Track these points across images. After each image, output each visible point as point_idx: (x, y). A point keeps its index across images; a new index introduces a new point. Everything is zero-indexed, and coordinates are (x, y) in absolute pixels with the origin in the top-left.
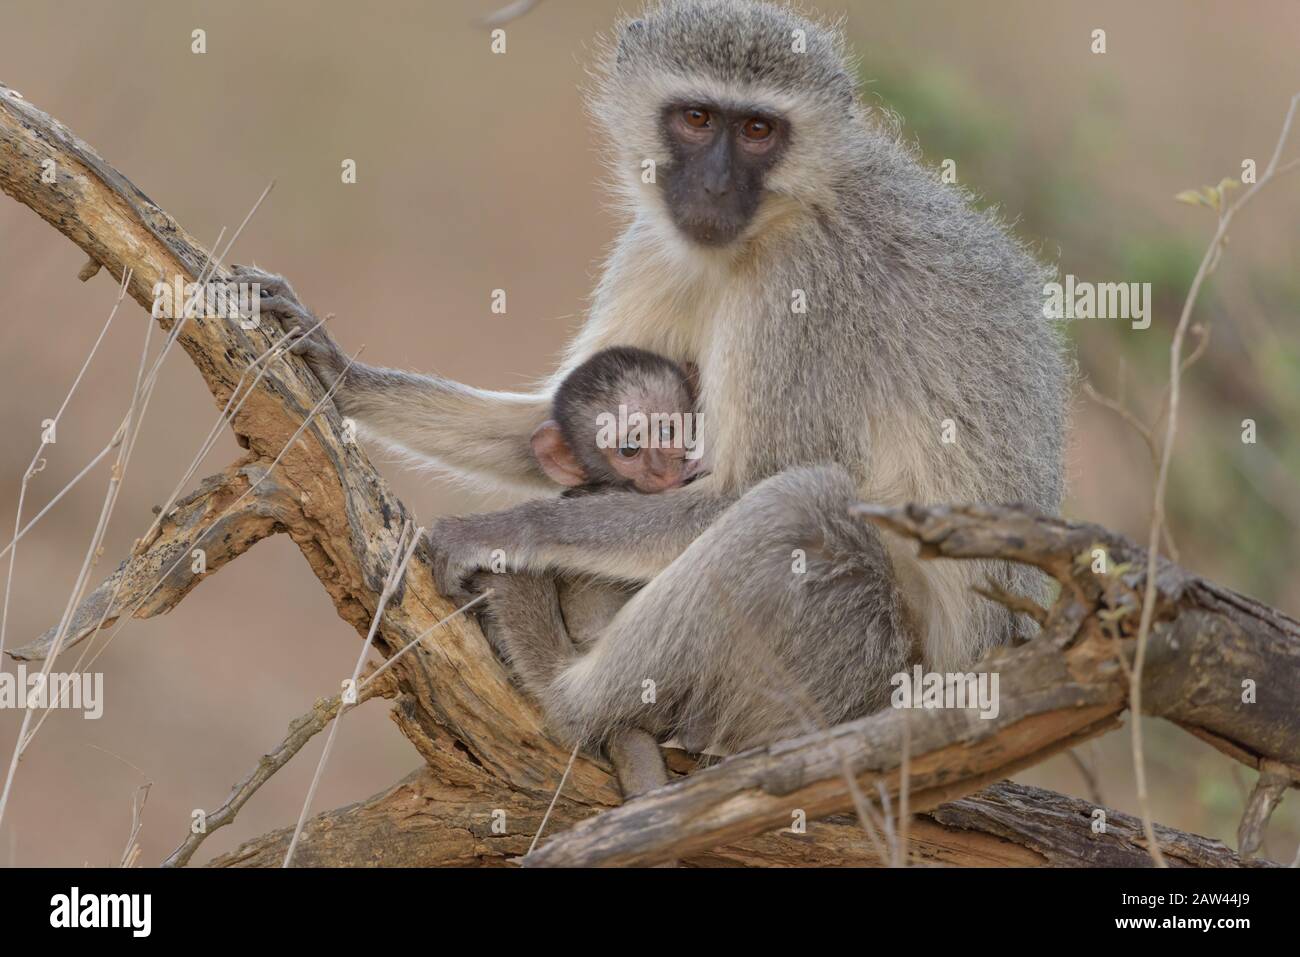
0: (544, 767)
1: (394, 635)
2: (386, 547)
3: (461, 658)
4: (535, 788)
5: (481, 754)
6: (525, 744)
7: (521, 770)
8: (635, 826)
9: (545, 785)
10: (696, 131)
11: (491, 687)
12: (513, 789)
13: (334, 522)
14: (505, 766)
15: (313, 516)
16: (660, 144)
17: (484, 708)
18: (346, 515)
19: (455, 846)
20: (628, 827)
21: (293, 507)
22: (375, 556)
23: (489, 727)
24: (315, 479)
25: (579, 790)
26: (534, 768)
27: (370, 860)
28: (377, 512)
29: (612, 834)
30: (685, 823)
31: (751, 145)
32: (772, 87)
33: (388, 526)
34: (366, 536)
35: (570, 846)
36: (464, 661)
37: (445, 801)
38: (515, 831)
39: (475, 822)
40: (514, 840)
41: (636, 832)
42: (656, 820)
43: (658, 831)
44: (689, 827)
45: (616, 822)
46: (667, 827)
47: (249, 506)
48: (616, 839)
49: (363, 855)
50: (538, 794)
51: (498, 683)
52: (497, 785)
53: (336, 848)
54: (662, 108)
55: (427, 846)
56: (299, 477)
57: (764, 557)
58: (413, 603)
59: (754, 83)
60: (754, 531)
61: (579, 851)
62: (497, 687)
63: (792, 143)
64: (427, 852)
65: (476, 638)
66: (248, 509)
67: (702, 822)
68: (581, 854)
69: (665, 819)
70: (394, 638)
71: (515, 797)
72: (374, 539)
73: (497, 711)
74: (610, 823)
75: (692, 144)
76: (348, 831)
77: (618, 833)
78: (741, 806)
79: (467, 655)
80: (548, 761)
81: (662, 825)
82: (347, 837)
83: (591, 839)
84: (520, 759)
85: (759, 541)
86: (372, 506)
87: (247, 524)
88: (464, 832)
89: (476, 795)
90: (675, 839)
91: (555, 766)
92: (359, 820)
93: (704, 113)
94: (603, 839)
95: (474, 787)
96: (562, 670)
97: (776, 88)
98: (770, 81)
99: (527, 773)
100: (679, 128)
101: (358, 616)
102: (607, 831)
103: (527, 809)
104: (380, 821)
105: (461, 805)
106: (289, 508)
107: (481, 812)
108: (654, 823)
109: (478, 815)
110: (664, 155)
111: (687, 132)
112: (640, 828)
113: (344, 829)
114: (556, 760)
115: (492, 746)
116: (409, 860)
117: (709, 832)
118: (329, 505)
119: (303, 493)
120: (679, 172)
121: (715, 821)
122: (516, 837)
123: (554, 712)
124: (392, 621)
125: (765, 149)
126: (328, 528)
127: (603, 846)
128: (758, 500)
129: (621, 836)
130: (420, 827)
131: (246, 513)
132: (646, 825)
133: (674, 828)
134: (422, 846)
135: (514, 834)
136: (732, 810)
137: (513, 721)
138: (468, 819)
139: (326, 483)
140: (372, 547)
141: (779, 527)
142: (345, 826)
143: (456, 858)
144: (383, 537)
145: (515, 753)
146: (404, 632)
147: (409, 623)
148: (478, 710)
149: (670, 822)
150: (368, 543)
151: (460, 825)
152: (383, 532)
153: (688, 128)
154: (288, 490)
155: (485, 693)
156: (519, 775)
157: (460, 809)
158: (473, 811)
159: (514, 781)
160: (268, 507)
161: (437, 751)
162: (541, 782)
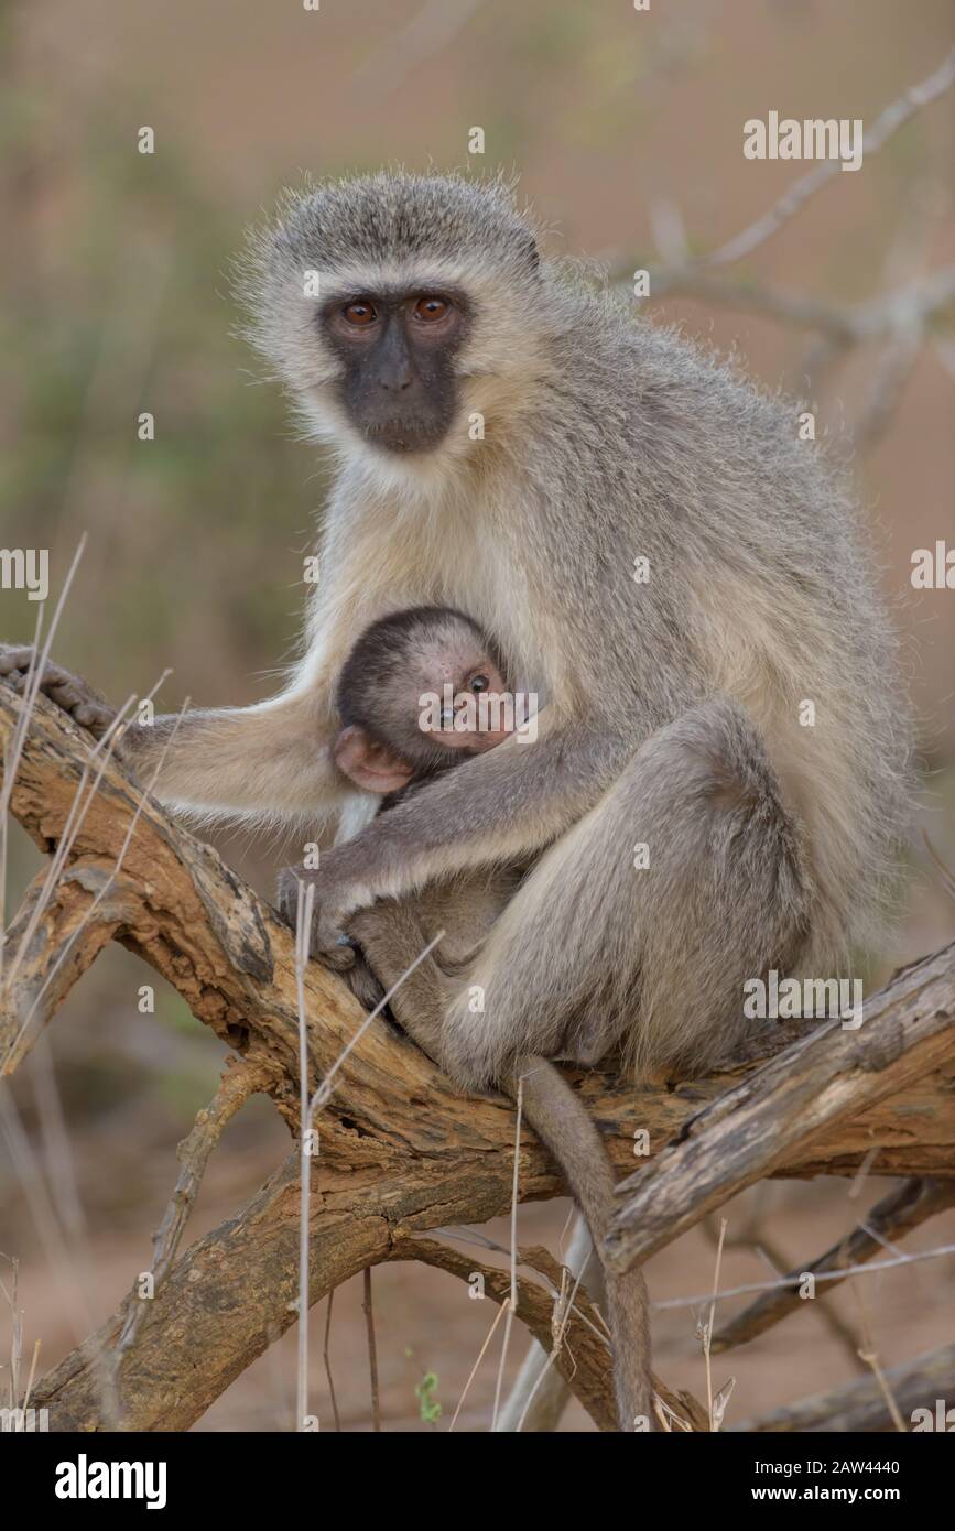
0: (444, 1122)
1: (270, 1017)
2: (244, 920)
3: (341, 1023)
4: (440, 1148)
5: (375, 1126)
6: (416, 1101)
7: (420, 1132)
8: (733, 1149)
9: (448, 1141)
10: (363, 329)
11: (373, 1047)
12: (417, 1155)
13: (186, 908)
14: (402, 1132)
15: (162, 906)
16: (327, 355)
17: (371, 1073)
18: (198, 896)
19: (369, 1237)
20: (726, 1151)
21: (136, 902)
22: (236, 933)
23: (380, 1094)
24: (154, 863)
25: (486, 1137)
26: (435, 1126)
27: (282, 1279)
28: (222, 883)
29: (710, 1165)
30: (784, 1130)
31: (428, 327)
32: (435, 256)
33: (238, 896)
34: (222, 913)
35: (669, 1192)
36: (345, 1026)
37: (345, 1191)
38: (431, 1202)
39: (386, 1204)
40: (431, 1212)
41: (736, 1155)
42: (755, 1135)
43: (759, 1146)
44: (790, 1132)
45: (710, 1149)
46: (767, 1139)
47: (94, 915)
48: (716, 1169)
49: (274, 1276)
50: (445, 1154)
51: (378, 1041)
52: (402, 1156)
53: (242, 1277)
54: (319, 314)
55: (339, 1247)
56: (138, 867)
57: (681, 819)
58: (282, 975)
59: (411, 257)
60: (666, 792)
61: (680, 1193)
62: (378, 1045)
63: (476, 315)
64: (340, 1254)
65: (347, 997)
66: (94, 919)
67: (801, 1123)
68: (683, 1196)
69: (763, 1132)
70: (269, 1021)
71: (427, 1163)
72: (232, 915)
73: (384, 1071)
74: (705, 1153)
75: (360, 344)
76: (245, 1253)
77: (717, 1161)
78: (838, 1094)
79: (344, 1018)
80: (444, 1113)
81: (762, 1139)
82: (249, 1261)
83: (690, 1176)
84: (418, 1120)
85: (673, 801)
86: (215, 878)
87: (94, 935)
88: (376, 1219)
89: (381, 1173)
90: (776, 1151)
91: (452, 1116)
92: (252, 1239)
93: (364, 306)
94: (703, 1172)
95: (378, 1165)
96: (448, 1004)
97: (439, 257)
98: (429, 251)
99: (428, 1133)
100: (342, 331)
101: (218, 1008)
102: (704, 1162)
103: (442, 1174)
104: (277, 1233)
105: (365, 1190)
106: (134, 905)
107: (391, 1191)
108: (752, 1140)
109: (388, 1196)
110: (335, 364)
111: (352, 332)
112: (740, 1148)
113: (240, 1253)
114: (451, 1110)
115: (384, 1114)
116: (323, 1267)
117: (809, 1132)
118: (178, 889)
119: (147, 884)
120: (355, 379)
121: (814, 1118)
122: (432, 1208)
123: (451, 1054)
124: (267, 1001)
125: (444, 330)
126: (180, 916)
127: (704, 1181)
128: (661, 756)
129: (722, 1164)
130: (328, 1227)
131: (92, 924)
132: (744, 1144)
133: (774, 1138)
134: (334, 1248)
135: (430, 1206)
136: (830, 1101)
137: (401, 1079)
138: (379, 1204)
139: (166, 866)
140: (232, 924)
141: (694, 781)
142: (240, 1249)
143: (370, 1250)
144: (239, 909)
145: (410, 1115)
146: (281, 1010)
147: (284, 999)
148: (366, 1077)
149: (769, 1133)
150: (226, 921)
151: (371, 1212)
152: (236, 904)
153: (354, 328)
154: (130, 885)
155: (370, 1056)
156: (419, 1138)
157: (366, 1195)
158: (380, 1194)
159: (417, 1147)
160: (115, 910)
161: (338, 1135)
162: (443, 1140)
